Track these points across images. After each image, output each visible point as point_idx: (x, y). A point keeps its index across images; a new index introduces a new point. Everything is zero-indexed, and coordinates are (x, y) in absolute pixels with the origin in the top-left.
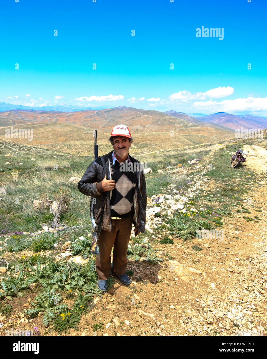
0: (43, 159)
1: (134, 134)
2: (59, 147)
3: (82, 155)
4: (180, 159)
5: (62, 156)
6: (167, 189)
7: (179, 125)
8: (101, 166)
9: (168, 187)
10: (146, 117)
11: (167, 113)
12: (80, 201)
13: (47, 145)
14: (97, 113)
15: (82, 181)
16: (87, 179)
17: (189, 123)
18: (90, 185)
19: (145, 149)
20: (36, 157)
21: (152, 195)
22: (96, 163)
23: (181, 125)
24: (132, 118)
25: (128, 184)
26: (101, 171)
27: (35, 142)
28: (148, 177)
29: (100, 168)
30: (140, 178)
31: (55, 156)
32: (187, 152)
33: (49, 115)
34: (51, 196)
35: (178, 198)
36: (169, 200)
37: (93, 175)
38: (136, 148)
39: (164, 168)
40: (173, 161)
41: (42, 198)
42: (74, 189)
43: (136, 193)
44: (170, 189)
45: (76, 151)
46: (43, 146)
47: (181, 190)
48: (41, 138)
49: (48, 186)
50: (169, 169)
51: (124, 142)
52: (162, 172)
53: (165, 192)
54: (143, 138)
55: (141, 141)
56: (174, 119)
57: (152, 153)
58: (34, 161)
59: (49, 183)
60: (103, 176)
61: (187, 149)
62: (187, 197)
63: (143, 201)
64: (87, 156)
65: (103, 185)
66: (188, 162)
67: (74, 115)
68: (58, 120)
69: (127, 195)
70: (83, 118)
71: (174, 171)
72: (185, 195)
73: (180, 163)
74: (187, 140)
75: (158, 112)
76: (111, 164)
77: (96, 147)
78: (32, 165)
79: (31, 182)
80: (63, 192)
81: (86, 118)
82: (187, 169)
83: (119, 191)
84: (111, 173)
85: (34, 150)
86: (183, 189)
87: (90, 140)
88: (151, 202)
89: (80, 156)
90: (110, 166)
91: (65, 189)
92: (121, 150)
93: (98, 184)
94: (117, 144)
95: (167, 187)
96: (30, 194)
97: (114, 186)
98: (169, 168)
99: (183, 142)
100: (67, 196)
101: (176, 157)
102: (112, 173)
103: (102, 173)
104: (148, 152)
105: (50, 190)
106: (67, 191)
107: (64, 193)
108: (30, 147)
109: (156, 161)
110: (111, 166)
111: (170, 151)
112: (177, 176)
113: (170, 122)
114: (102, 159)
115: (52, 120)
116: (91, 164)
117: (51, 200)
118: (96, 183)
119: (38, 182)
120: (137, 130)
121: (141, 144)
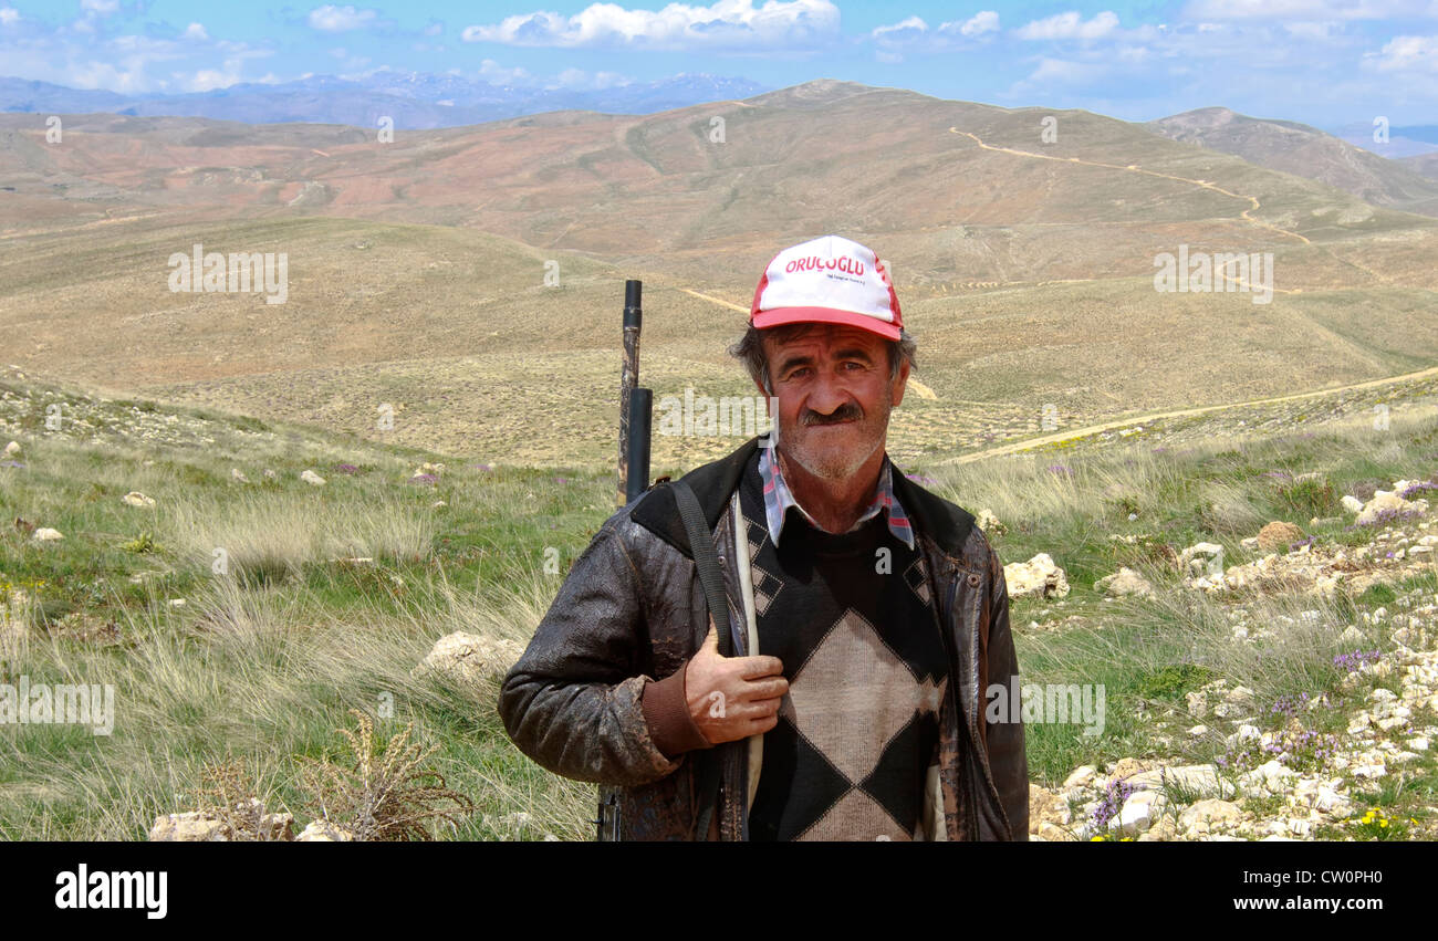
0: (220, 499)
1: (922, 295)
2: (338, 404)
3: (520, 464)
4: (1282, 482)
5: (365, 470)
6: (1184, 719)
7: (1267, 224)
8: (673, 555)
9: (1195, 700)
10: (1013, 158)
11: (1174, 128)
12: (509, 820)
13: (246, 390)
14: (636, 136)
15: (534, 668)
16: (570, 650)
17: (1347, 206)
18: (591, 698)
19: (1013, 408)
20: (162, 484)
21: (1070, 766)
22: (637, 531)
23: (1289, 218)
24: (903, 173)
25: (887, 683)
26: (675, 592)
27: (159, 362)
28: (1034, 625)
29: (672, 566)
30: (974, 636)
31: (309, 475)
32: (1335, 425)
33: (259, 159)
34: (288, 783)
35: (1273, 784)
36: (1199, 804)
37: (614, 622)
38: (937, 405)
39: (1160, 551)
40: (1225, 500)
41: (217, 800)
42: (465, 725)
43: (949, 757)
44: (1211, 718)
45: (475, 435)
46: (214, 394)
47: (1297, 723)
48: (204, 331)
49: (260, 709)
50: (1196, 562)
51: (855, 366)
52: (1144, 588)
53: (1166, 741)
54: (992, 328)
55: (980, 350)
56: (1234, 172)
57: (1061, 438)
58: (146, 512)
59: (271, 683)
60: (692, 624)
61: (1332, 407)
62: (1338, 780)
63: (998, 813)
64: (558, 472)
65: (690, 697)
66: (1342, 507)
67: (454, 152)
68: (330, 194)
69: (878, 769)
70: (526, 175)
71: (1239, 576)
72: (1321, 760)
73: (1279, 513)
74: (1332, 336)
75: (1101, 118)
76: (756, 535)
77: (639, 409)
78: (135, 543)
79: (129, 674)
80: (382, 752)
81: (548, 175)
82: (1340, 556)
83: (817, 738)
84: (752, 604)
85: (147, 429)
86: (1310, 719)
87: (585, 346)
88: (1058, 824)
89: (504, 474)
90: (744, 552)
91: (395, 729)
92: (828, 429)
93: (654, 686)
94: (795, 383)
95: (1184, 703)
96: (117, 771)
97: (777, 704)
98: (1197, 556)
99: (1300, 352)
100: (410, 784)
101: (1251, 472)
102: (764, 602)
103: (684, 604)
104: (1033, 436)
105: (274, 733)
106: (411, 739)
107: (390, 759)
108: (119, 406)
109: (1096, 503)
110: (754, 549)
111: (1200, 421)
112: (1263, 614)
113: (1203, 196)
114: (687, 502)
115: (283, 195)
116: (601, 540)
117: (288, 816)
118: (642, 678)
119: (179, 678)
120: (946, 264)
121: (981, 372)
